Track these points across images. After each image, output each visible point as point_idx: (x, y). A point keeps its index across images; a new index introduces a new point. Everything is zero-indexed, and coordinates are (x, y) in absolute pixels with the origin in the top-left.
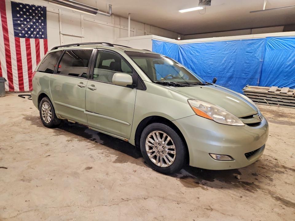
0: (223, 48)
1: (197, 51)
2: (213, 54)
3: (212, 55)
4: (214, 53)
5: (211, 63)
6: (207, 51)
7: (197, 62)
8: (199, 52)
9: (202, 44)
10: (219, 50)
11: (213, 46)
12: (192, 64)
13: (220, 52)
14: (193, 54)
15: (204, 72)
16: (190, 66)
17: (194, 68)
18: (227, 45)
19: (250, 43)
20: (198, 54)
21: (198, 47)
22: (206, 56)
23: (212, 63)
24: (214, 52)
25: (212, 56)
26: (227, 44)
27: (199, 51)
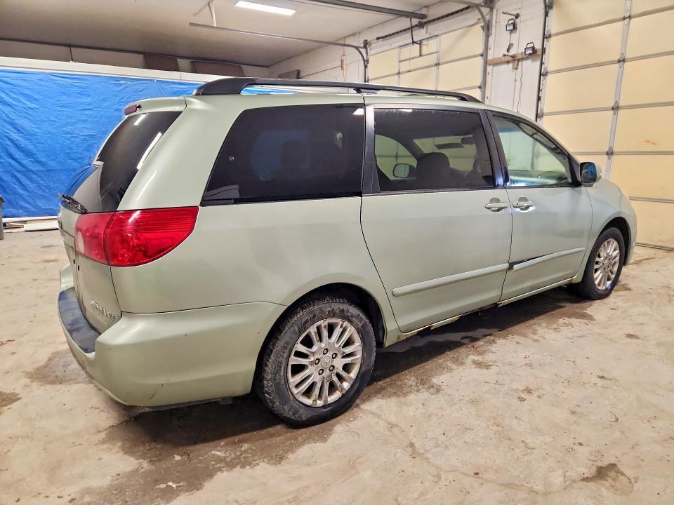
0: (114, 95)
1: (26, 96)
2: (86, 107)
3: (86, 112)
4: (90, 107)
5: (87, 132)
6: (64, 97)
7: (36, 130)
8: (35, 100)
9: (40, 77)
10: (104, 100)
11: (81, 87)
12: (15, 136)
13: (107, 104)
14: (14, 103)
15: (72, 159)
16: (8, 142)
17: (31, 147)
18: (122, 87)
19: (179, 91)
20: (33, 106)
21: (26, 84)
22: (65, 113)
23: (91, 133)
24: (90, 104)
25: (87, 115)
26: (121, 84)
27: (35, 97)
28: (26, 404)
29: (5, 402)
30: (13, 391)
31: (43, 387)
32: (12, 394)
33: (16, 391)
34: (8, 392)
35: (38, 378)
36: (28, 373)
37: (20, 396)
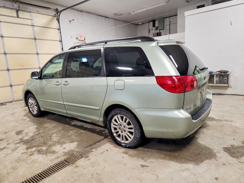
28: (222, 144)
29: (229, 149)
30: (225, 153)
31: (213, 149)
32: (225, 151)
33: (223, 152)
34: (226, 153)
35: (213, 154)
36: (215, 159)
37: (223, 149)
